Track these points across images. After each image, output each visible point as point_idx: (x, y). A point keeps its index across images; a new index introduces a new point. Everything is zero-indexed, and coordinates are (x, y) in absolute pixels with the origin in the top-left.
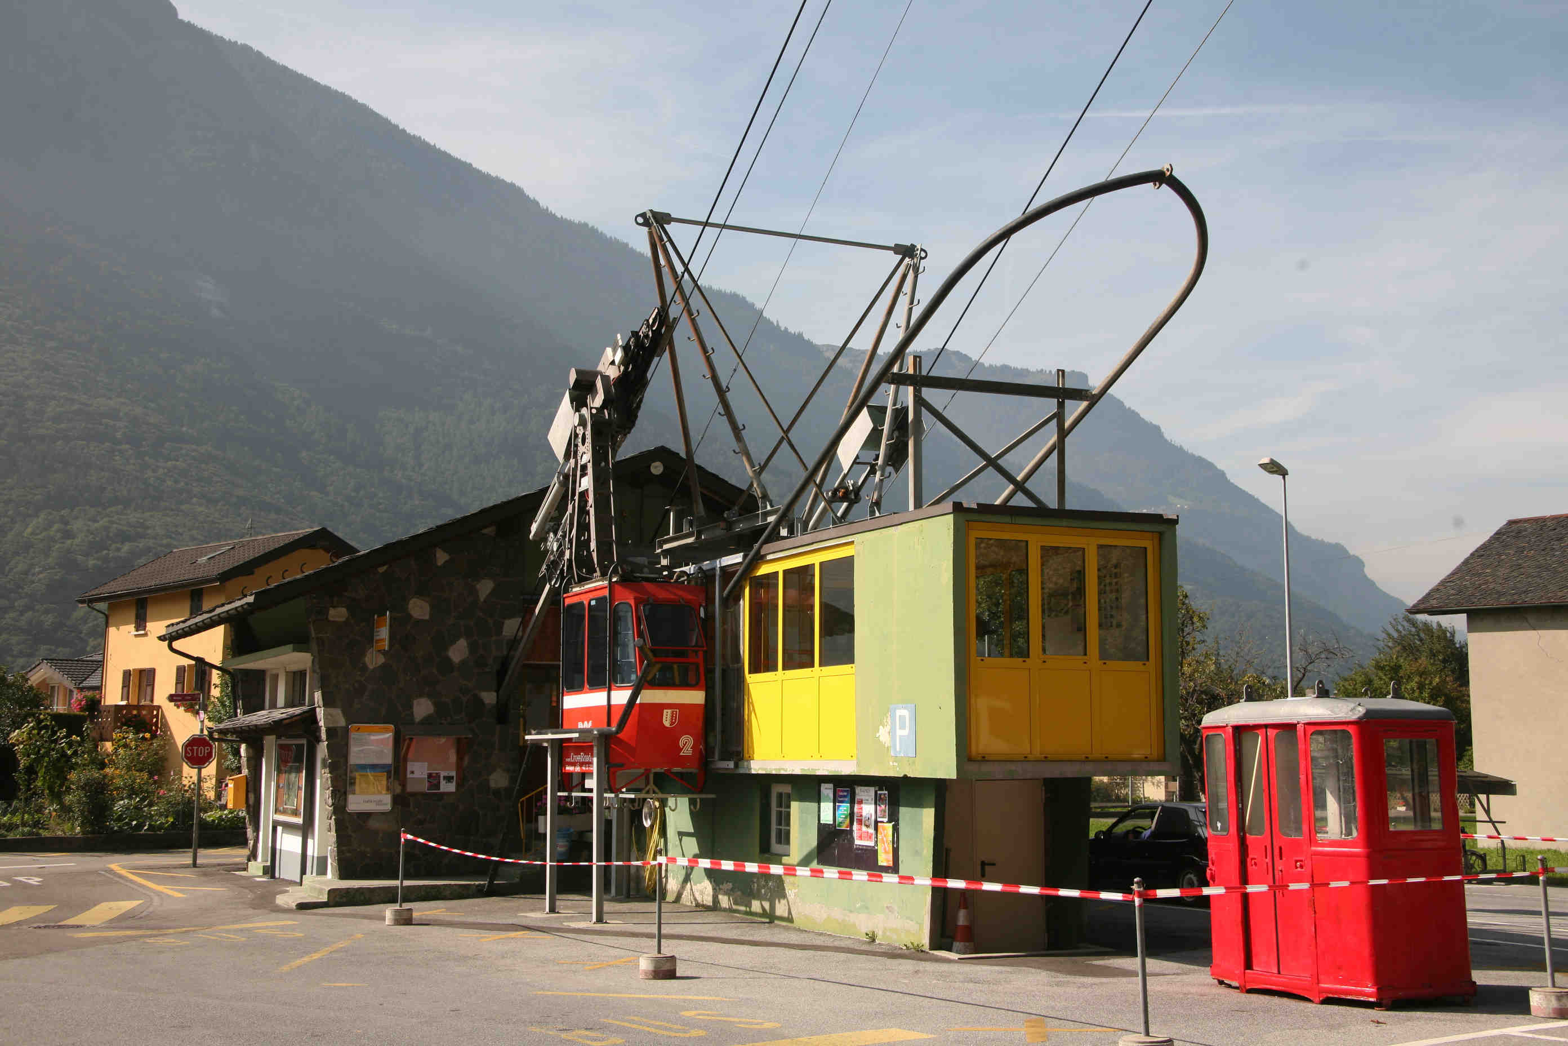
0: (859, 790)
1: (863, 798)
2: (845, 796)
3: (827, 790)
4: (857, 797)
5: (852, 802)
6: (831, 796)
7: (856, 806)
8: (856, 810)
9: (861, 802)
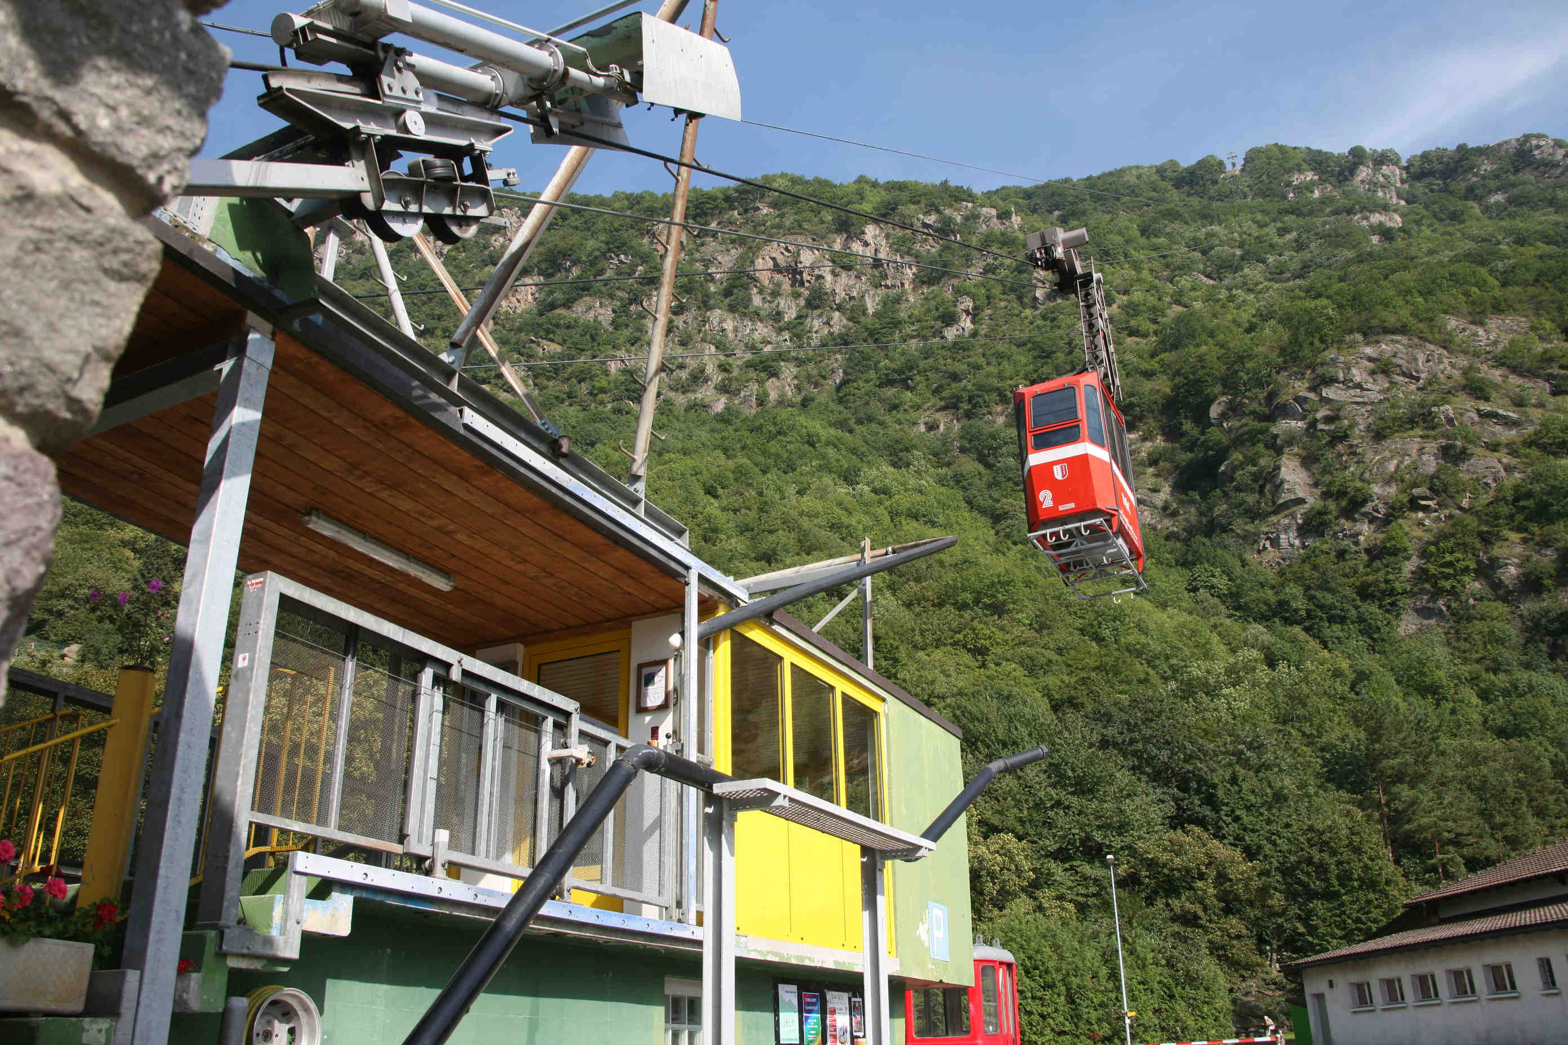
0: (830, 995)
1: (837, 1007)
2: (813, 1004)
3: (788, 994)
4: (829, 1006)
5: (824, 1012)
6: (795, 1002)
7: (829, 1019)
8: (828, 1022)
9: (833, 1012)
